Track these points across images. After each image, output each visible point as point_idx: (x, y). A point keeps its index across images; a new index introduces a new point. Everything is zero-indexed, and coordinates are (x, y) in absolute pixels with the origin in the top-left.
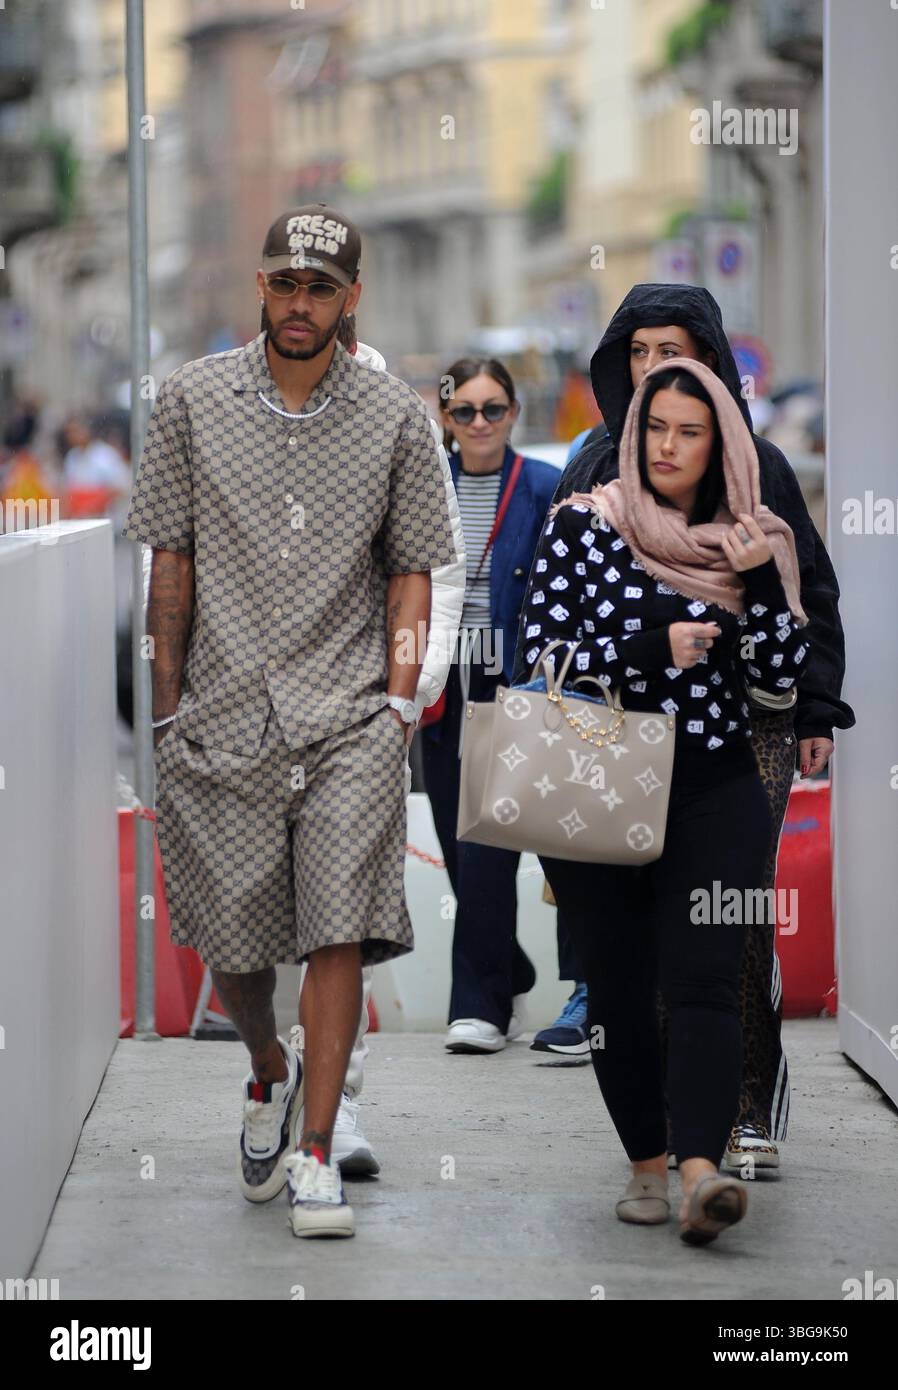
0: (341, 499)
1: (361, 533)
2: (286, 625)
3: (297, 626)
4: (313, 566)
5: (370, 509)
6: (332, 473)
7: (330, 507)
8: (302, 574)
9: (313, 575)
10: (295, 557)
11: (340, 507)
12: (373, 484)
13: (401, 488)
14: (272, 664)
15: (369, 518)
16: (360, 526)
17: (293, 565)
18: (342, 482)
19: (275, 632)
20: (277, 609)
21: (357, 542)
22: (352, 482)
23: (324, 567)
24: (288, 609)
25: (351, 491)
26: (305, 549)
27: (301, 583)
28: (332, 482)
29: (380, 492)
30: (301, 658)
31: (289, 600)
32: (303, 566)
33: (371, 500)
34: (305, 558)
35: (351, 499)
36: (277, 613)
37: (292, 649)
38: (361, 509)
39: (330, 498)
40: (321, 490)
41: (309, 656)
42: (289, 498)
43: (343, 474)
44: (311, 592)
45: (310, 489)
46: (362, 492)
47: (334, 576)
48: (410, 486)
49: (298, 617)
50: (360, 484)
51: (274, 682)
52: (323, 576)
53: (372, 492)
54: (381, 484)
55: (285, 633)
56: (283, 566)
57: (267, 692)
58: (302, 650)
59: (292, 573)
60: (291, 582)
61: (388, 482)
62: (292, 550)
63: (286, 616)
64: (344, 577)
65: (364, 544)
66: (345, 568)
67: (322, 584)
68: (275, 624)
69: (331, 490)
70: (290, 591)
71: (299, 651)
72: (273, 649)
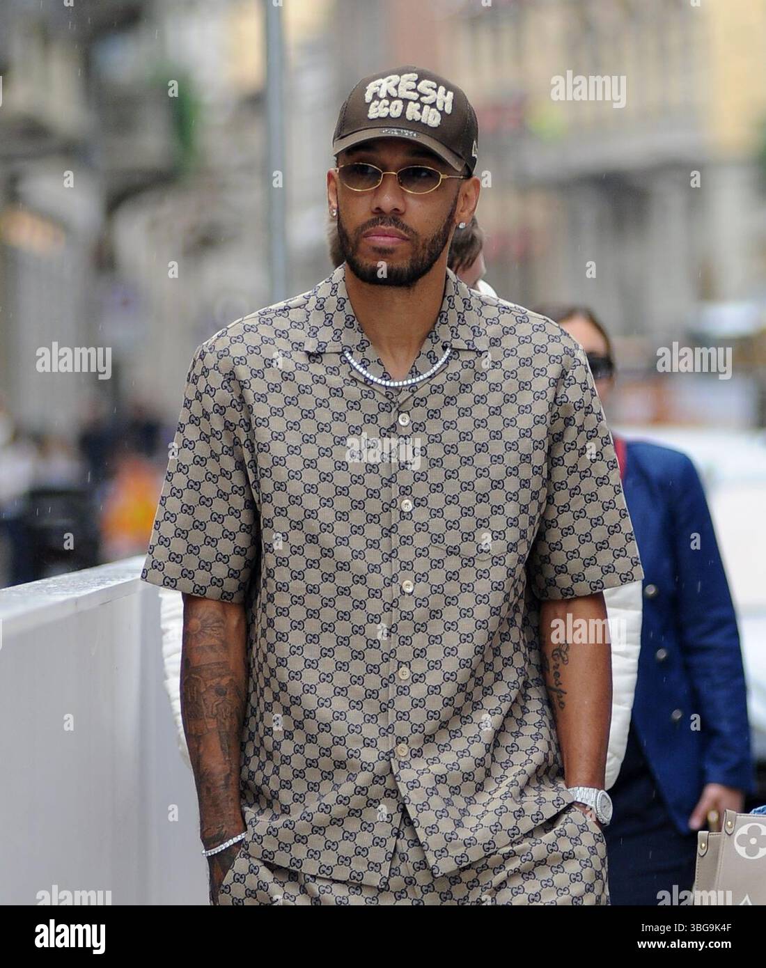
0: (482, 498)
1: (515, 545)
2: (418, 690)
3: (433, 690)
4: (450, 601)
5: (524, 509)
6: (466, 461)
7: (467, 512)
8: (435, 614)
9: (451, 614)
10: (423, 589)
11: (482, 510)
12: (526, 472)
13: (560, 474)
14: (403, 750)
15: (524, 521)
16: (512, 535)
17: (421, 602)
18: (482, 473)
19: (403, 704)
20: (404, 669)
21: (511, 559)
22: (497, 471)
23: (467, 600)
24: (419, 666)
25: (497, 484)
26: (437, 577)
27: (436, 627)
28: (467, 474)
29: (536, 483)
30: (443, 738)
31: (420, 653)
32: (436, 602)
33: (525, 495)
34: (437, 590)
35: (497, 497)
36: (405, 674)
37: (430, 726)
38: (511, 509)
39: (467, 498)
40: (452, 487)
41: (454, 734)
42: (407, 505)
43: (482, 460)
44: (451, 639)
45: (436, 488)
46: (512, 484)
47: (482, 612)
48: (572, 470)
49: (434, 678)
50: (509, 474)
51: (407, 775)
52: (465, 613)
53: (525, 484)
54: (537, 471)
55: (418, 703)
56: (407, 605)
57: (397, 791)
58: (444, 725)
59: (420, 614)
60: (420, 627)
61: (545, 467)
62: (417, 580)
63: (417, 678)
64: (495, 612)
65: (519, 561)
66: (497, 599)
67: (467, 626)
68: (403, 691)
69: (467, 486)
70: (419, 640)
71: (441, 727)
72: (403, 728)
